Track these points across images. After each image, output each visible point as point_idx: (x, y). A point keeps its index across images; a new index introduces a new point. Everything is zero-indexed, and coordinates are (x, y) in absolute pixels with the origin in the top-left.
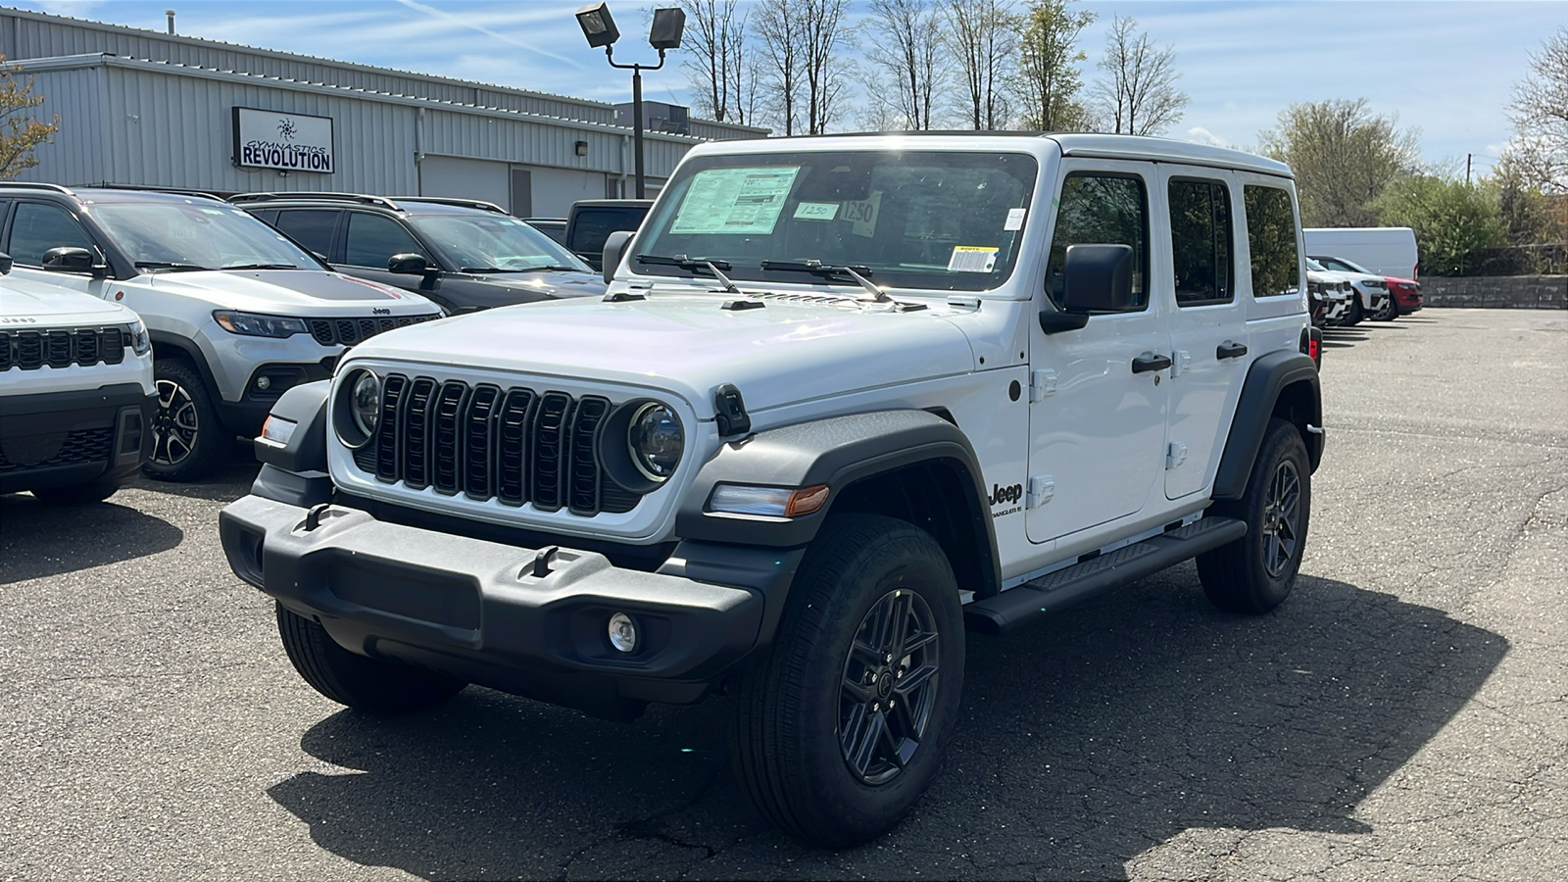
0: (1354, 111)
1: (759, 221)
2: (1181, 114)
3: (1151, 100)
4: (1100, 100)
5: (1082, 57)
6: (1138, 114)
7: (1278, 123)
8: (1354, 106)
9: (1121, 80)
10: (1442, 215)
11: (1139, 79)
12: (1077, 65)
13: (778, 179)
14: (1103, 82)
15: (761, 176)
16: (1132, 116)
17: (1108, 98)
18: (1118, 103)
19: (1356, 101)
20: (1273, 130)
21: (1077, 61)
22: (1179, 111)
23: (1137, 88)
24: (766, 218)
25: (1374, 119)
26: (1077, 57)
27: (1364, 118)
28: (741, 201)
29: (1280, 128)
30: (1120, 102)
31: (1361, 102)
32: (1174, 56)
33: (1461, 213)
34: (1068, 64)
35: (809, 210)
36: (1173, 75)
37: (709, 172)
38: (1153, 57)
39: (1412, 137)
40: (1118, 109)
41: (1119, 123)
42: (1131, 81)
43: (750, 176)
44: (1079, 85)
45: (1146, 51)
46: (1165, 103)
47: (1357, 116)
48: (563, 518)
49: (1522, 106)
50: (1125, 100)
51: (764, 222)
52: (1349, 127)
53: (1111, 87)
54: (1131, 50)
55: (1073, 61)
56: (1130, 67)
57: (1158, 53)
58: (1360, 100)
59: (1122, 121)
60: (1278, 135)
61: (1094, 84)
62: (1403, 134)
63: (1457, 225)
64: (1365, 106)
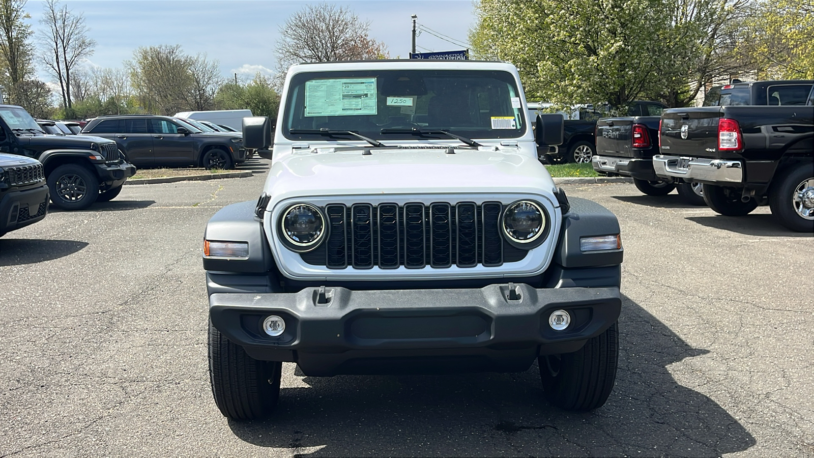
0: (174, 51)
1: (365, 107)
2: (93, 51)
3: (74, 43)
4: (44, 42)
5: (28, 16)
6: (68, 50)
7: (134, 56)
8: (174, 48)
9: (55, 30)
10: (251, 103)
11: (66, 30)
12: (26, 22)
13: (365, 84)
14: (44, 32)
15: (352, 83)
16: (65, 51)
17: (49, 40)
18: (55, 44)
19: (175, 46)
20: (131, 60)
21: (25, 18)
22: (92, 49)
23: (65, 36)
24: (369, 106)
25: (185, 55)
26: (25, 16)
27: (180, 55)
28: (345, 97)
29: (135, 59)
30: (56, 43)
31: (178, 47)
32: (85, 19)
33: (259, 102)
34: (20, 20)
35: (395, 101)
36: (87, 28)
37: (314, 81)
38: (72, 18)
39: (216, 64)
40: (55, 47)
41: (57, 56)
42: (61, 32)
43: (345, 83)
44: (32, 32)
45: (67, 15)
46: (83, 45)
47: (177, 54)
48: (480, 270)
49: (280, 51)
50: (59, 41)
51: (368, 108)
52: (173, 59)
53: (49, 35)
54: (58, 13)
55: (23, 19)
56: (59, 23)
57: (76, 16)
58: (177, 46)
59: (59, 54)
60: (134, 62)
61: (39, 32)
62: (211, 63)
63: (259, 108)
64: (180, 49)
